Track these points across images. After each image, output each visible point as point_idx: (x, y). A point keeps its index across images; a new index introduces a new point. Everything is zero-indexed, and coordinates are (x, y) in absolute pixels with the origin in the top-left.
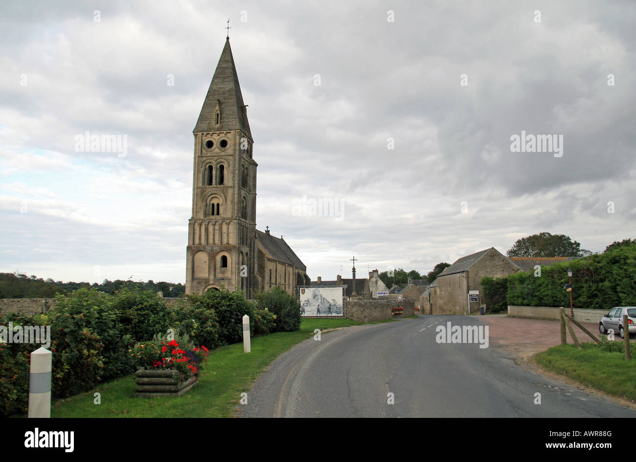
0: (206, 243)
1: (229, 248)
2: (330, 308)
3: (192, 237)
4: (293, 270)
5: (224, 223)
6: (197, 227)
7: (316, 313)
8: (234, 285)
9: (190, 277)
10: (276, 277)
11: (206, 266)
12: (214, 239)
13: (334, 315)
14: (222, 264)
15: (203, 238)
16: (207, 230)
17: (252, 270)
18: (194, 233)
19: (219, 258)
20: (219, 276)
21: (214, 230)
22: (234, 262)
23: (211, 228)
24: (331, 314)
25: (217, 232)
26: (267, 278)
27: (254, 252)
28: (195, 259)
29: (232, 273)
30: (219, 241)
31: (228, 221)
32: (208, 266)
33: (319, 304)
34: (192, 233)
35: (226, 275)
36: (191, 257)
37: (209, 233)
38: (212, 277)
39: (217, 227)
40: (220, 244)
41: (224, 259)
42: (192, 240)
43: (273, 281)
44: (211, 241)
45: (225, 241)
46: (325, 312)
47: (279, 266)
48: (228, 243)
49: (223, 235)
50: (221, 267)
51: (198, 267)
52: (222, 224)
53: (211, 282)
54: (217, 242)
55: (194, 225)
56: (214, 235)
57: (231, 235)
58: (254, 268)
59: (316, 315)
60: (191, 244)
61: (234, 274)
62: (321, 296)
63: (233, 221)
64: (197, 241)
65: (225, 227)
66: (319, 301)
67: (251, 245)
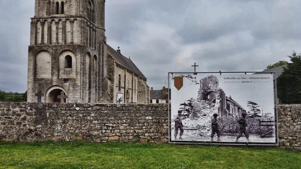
0: (49, 43)
1: (73, 48)
2: (242, 122)
3: (34, 36)
4: (138, 79)
5: (68, 22)
6: (39, 26)
7: (210, 133)
8: (79, 86)
9: (32, 78)
10: (125, 82)
11: (49, 66)
12: (57, 39)
13: (254, 139)
14: (66, 65)
15: (46, 37)
16: (50, 29)
17: (101, 74)
18: (36, 33)
19: (62, 58)
20: (63, 76)
21: (57, 28)
22: (79, 61)
23: (54, 27)
24: (247, 137)
25: (60, 31)
26: (116, 82)
27: (103, 56)
28: (37, 60)
29: (77, 74)
30: (62, 40)
31: (72, 19)
32: (51, 66)
33: (216, 112)
34: (34, 32)
35: (71, 75)
36: (32, 58)
37: (52, 32)
38: (55, 78)
39: (60, 26)
40: (64, 43)
41: (69, 59)
42: (34, 39)
43: (122, 85)
44: (54, 40)
45: (69, 40)
46: (231, 133)
47: (128, 74)
48: (72, 43)
49: (67, 34)
50: (65, 67)
51: (41, 67)
52: (66, 22)
53: (54, 83)
54: (60, 41)
55: (37, 23)
56: (57, 34)
57: (75, 34)
58: (103, 71)
59: (210, 140)
60: (33, 44)
61: (79, 75)
62: (222, 94)
63: (78, 18)
64: (39, 41)
65: (68, 25)
66: (217, 105)
67: (99, 49)
